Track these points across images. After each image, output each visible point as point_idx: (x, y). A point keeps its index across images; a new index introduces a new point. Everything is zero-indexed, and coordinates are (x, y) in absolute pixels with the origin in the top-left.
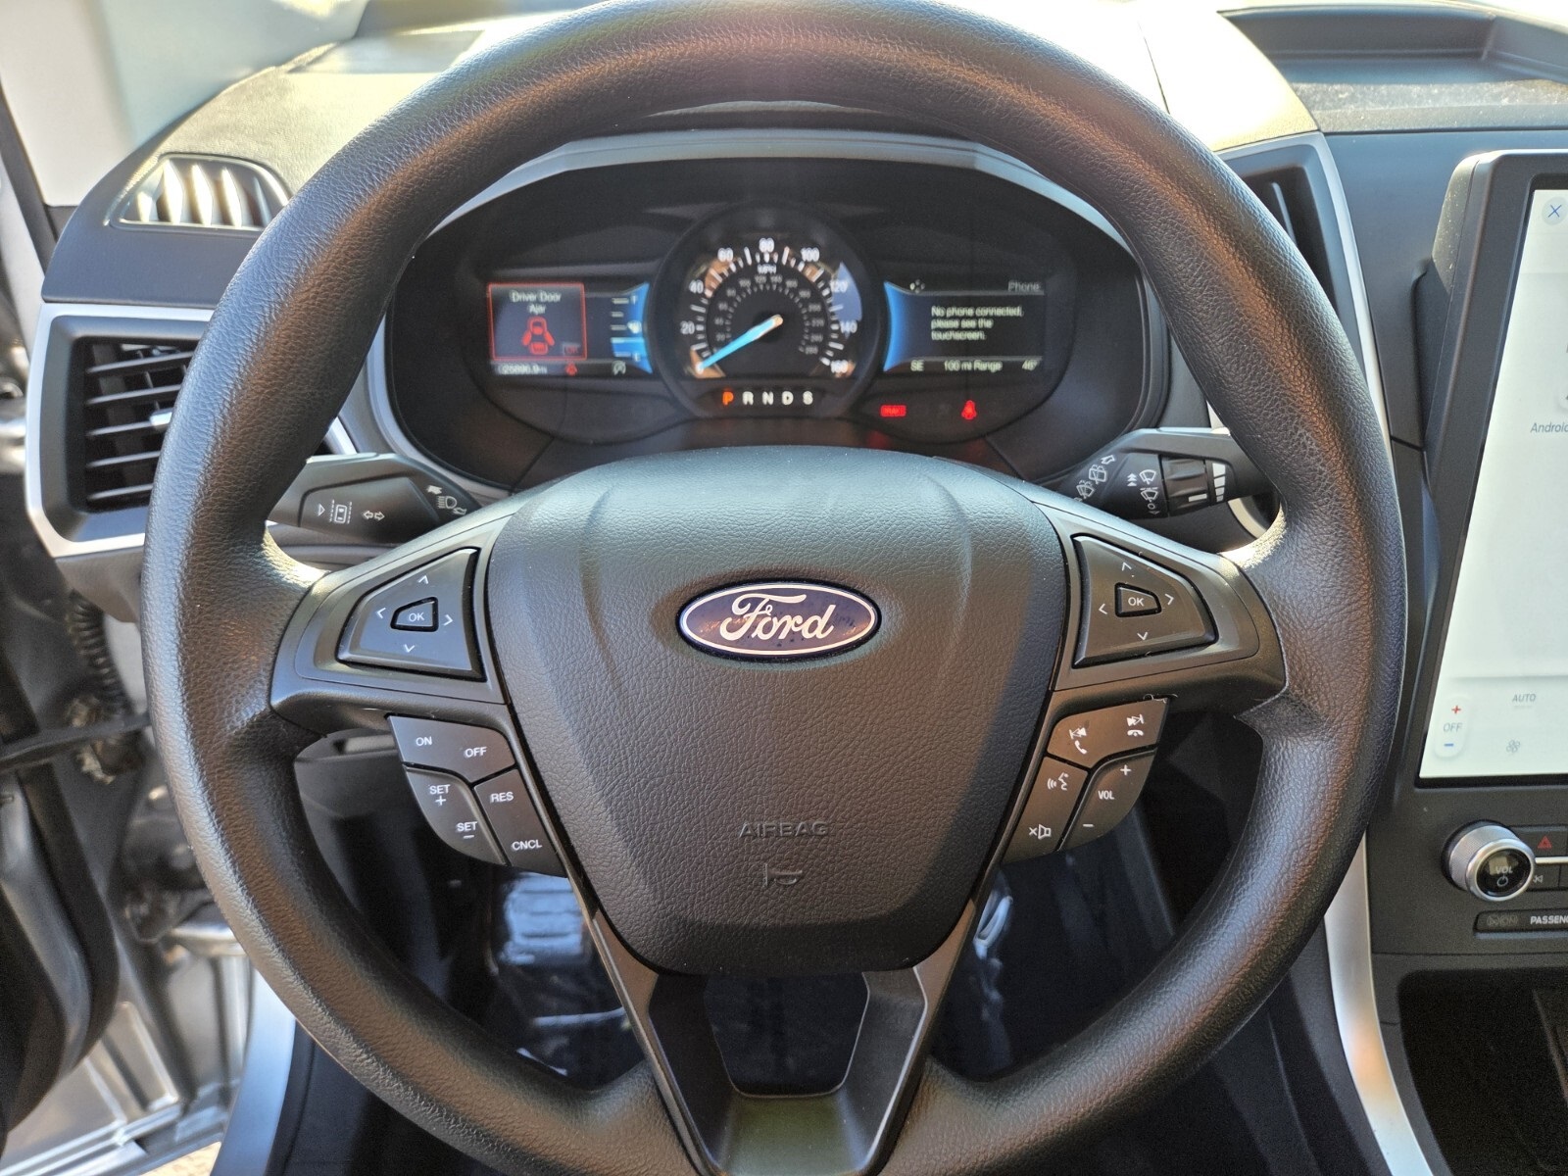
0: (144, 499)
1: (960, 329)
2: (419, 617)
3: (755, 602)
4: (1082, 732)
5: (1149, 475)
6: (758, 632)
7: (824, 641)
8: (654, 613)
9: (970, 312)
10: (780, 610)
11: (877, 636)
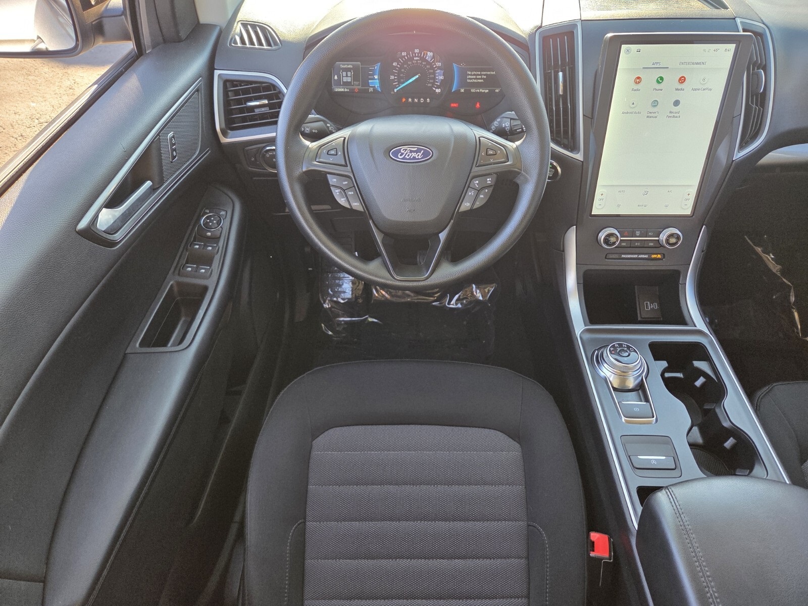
0: (276, 123)
1: (476, 79)
2: (333, 152)
3: (406, 150)
4: (477, 182)
5: (507, 124)
6: (406, 156)
7: (420, 159)
8: (385, 151)
9: (479, 73)
10: (411, 151)
11: (432, 158)
